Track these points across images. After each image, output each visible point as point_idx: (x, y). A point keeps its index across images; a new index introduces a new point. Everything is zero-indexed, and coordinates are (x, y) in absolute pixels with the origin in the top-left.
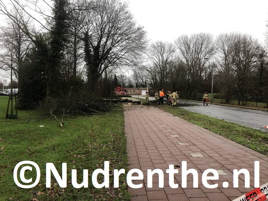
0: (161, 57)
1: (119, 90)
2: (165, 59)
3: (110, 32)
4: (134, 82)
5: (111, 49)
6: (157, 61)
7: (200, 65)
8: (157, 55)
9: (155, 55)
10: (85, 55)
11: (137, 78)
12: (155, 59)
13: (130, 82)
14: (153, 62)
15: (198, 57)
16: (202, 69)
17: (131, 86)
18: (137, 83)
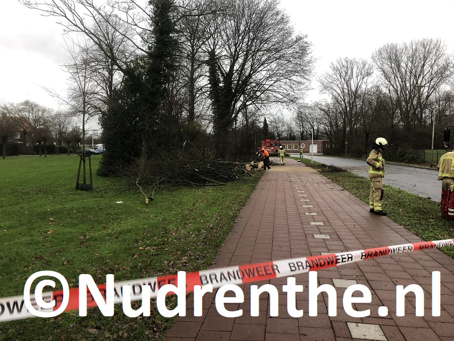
0: (345, 86)
1: (268, 144)
2: (354, 89)
3: (249, 47)
4: (297, 129)
5: (250, 76)
6: (340, 92)
7: (419, 98)
8: (338, 83)
9: (335, 82)
10: (210, 88)
11: (302, 123)
12: (335, 88)
13: (291, 130)
14: (331, 95)
15: (417, 83)
16: (423, 106)
17: (292, 138)
18: (303, 132)
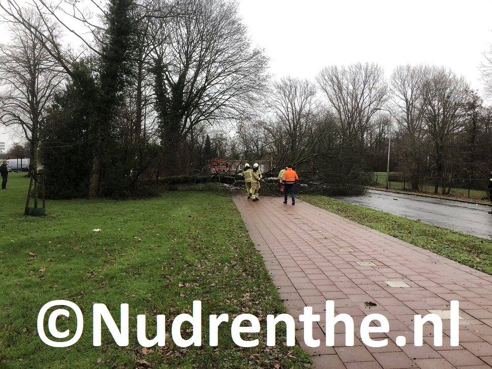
0: (289, 106)
1: (215, 164)
2: (298, 108)
3: (202, 57)
4: (241, 148)
5: (204, 88)
6: (284, 112)
7: (361, 121)
8: (283, 102)
9: (280, 101)
10: (156, 98)
12: (280, 107)
14: (275, 114)
15: (358, 107)
16: (363, 128)
18: (247, 151)
